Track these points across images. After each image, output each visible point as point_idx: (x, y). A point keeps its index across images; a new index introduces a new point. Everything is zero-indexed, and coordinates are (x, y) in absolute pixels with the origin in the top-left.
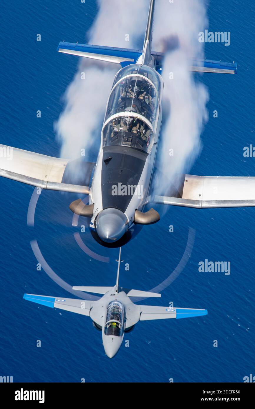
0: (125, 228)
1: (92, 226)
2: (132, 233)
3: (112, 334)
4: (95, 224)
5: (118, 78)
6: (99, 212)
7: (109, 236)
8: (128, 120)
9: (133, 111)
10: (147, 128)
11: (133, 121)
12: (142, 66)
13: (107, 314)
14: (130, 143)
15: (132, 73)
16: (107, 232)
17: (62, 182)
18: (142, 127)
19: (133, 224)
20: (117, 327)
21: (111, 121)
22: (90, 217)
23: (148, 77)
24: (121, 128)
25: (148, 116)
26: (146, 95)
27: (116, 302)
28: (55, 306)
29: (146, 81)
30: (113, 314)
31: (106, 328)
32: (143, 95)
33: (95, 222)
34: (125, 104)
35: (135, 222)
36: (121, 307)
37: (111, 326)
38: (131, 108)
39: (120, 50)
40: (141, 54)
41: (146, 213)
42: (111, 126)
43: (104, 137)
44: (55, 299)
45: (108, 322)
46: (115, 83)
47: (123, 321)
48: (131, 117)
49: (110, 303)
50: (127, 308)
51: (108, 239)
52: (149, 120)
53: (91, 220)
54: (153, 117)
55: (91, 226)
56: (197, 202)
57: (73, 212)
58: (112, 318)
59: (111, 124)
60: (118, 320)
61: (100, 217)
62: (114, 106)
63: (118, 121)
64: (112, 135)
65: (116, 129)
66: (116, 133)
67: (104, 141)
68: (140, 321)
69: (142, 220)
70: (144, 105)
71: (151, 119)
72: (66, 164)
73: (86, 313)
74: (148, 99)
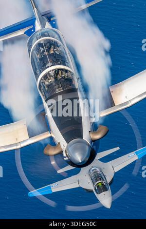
0: (89, 149)
1: (67, 159)
2: (95, 149)
3: (102, 192)
4: (67, 157)
5: (30, 46)
6: (66, 147)
7: (81, 160)
8: (52, 73)
9: (52, 65)
10: (66, 71)
11: (55, 72)
12: (41, 30)
13: (92, 179)
14: (61, 88)
15: (37, 40)
16: (79, 158)
17: (30, 138)
18: (64, 72)
19: (93, 143)
20: (103, 185)
21: (41, 79)
22: (61, 153)
23: (49, 36)
24: (50, 81)
25: (64, 62)
26: (54, 48)
27: (93, 169)
28: (53, 191)
29: (50, 40)
30: (95, 177)
31: (95, 189)
32: (52, 49)
33: (67, 155)
34: (44, 63)
35: (93, 141)
36: (98, 170)
37: (98, 187)
38: (50, 64)
39: (19, 23)
40: (35, 19)
41: (97, 131)
42: (42, 82)
43: (42, 93)
44: (50, 186)
45: (95, 184)
46: (29, 51)
47: (104, 178)
48: (53, 70)
49: (90, 171)
50: (102, 168)
51: (81, 162)
52: (65, 65)
53: (63, 155)
54: (67, 61)
55: (65, 159)
56: (126, 103)
57: (49, 155)
58: (96, 181)
59: (42, 81)
60: (100, 180)
61: (68, 150)
62: (37, 67)
63: (46, 77)
64: (47, 89)
65: (47, 83)
66: (48, 86)
67: (43, 95)
68: (115, 173)
69: (98, 137)
70: (57, 56)
71: (66, 64)
72: (25, 123)
73: (76, 186)
74: (57, 50)
